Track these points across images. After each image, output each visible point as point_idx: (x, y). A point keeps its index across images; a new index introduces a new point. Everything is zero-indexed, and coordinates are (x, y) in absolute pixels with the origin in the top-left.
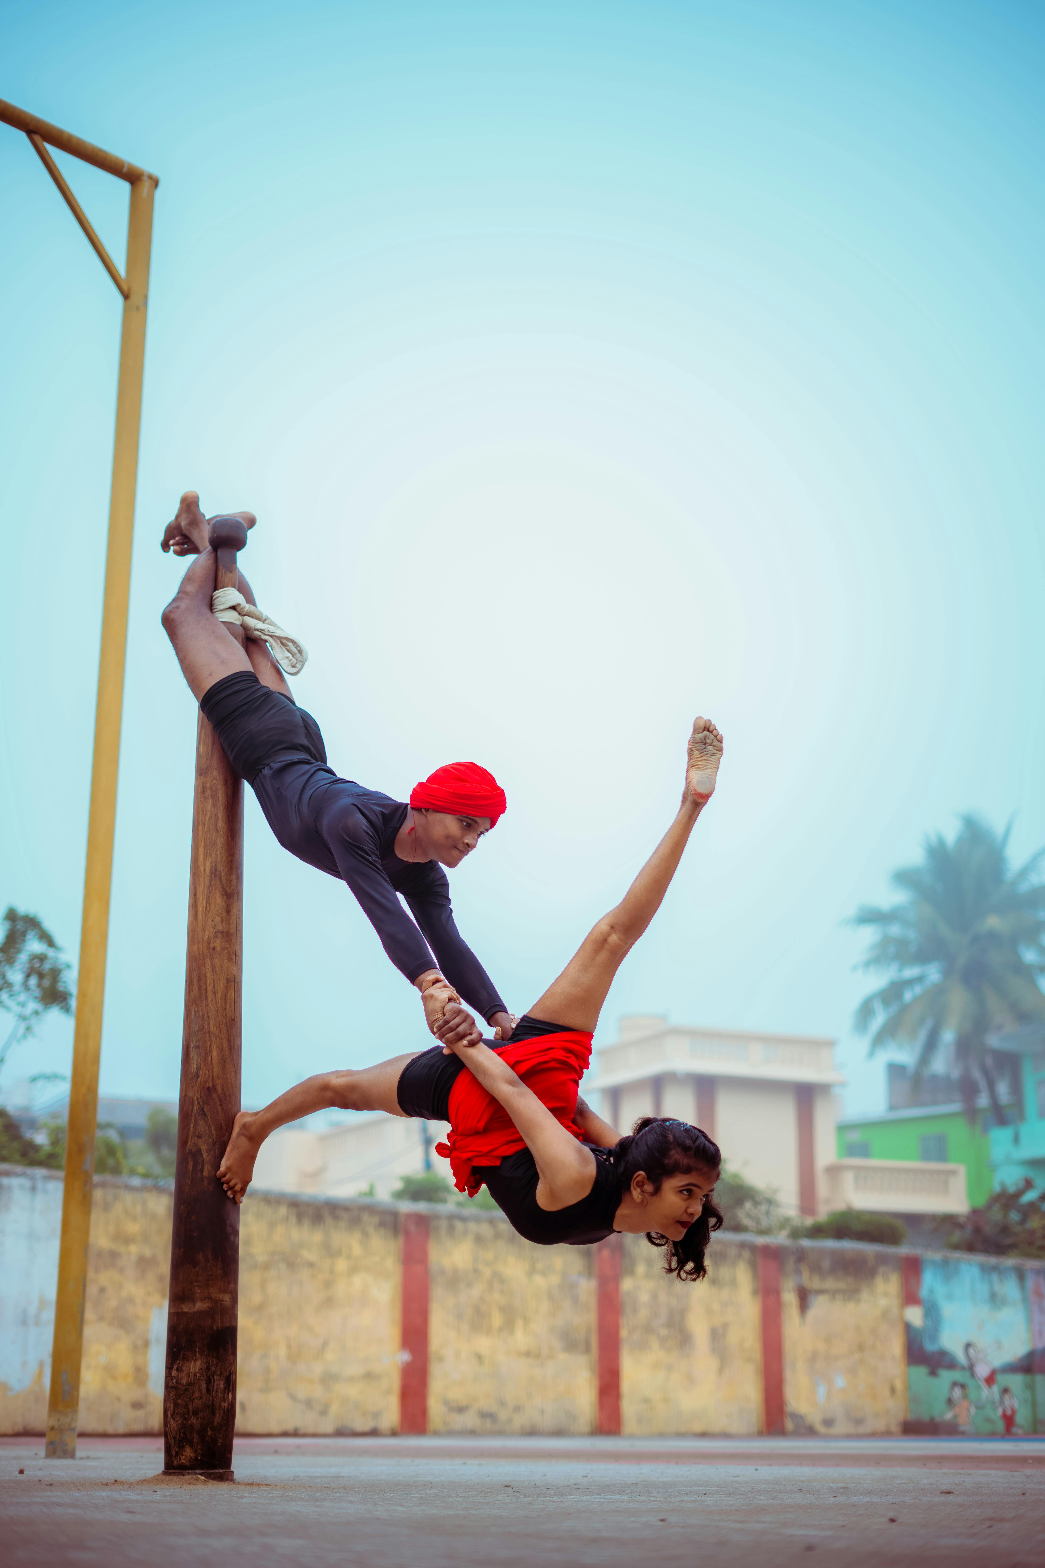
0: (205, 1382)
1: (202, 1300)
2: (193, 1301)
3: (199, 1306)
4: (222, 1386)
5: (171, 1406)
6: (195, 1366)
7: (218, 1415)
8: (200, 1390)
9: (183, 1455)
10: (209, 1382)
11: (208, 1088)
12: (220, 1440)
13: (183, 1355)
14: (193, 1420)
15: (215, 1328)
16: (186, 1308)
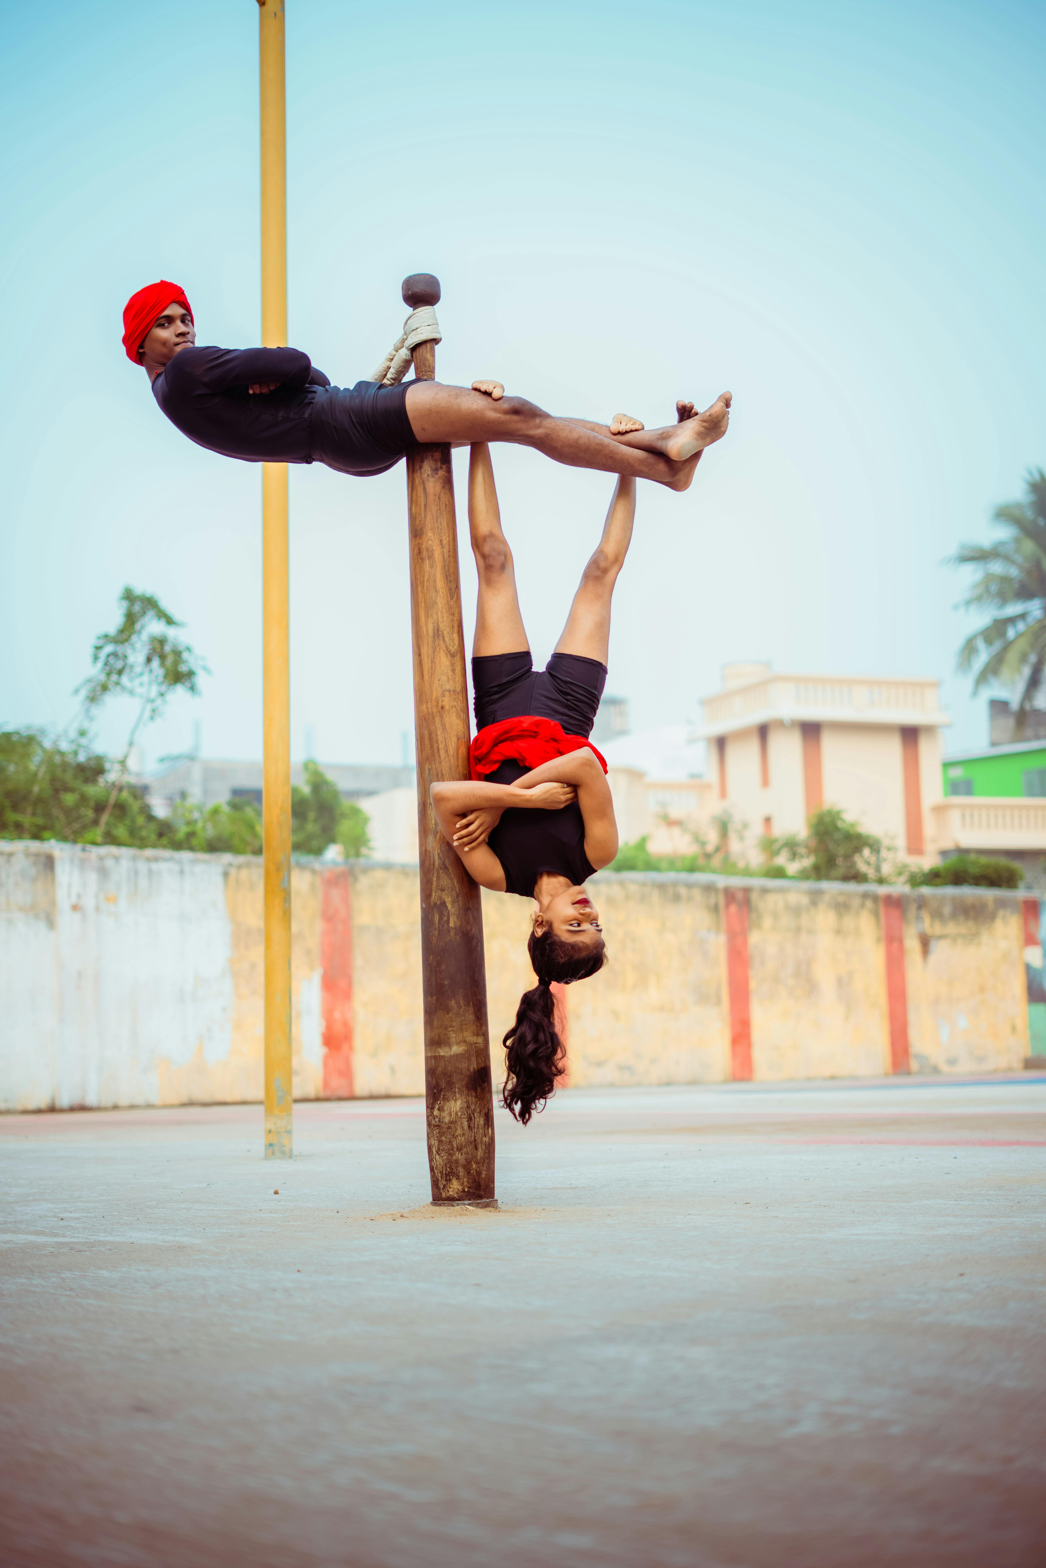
0: (466, 1120)
1: (458, 1044)
2: (450, 1045)
3: (456, 1049)
4: (482, 1122)
5: (435, 1143)
6: (455, 1105)
7: (480, 1149)
8: (462, 1127)
9: (450, 1188)
10: (470, 1119)
12: (484, 1173)
13: (443, 1095)
14: (458, 1155)
15: (472, 1069)
16: (443, 1052)
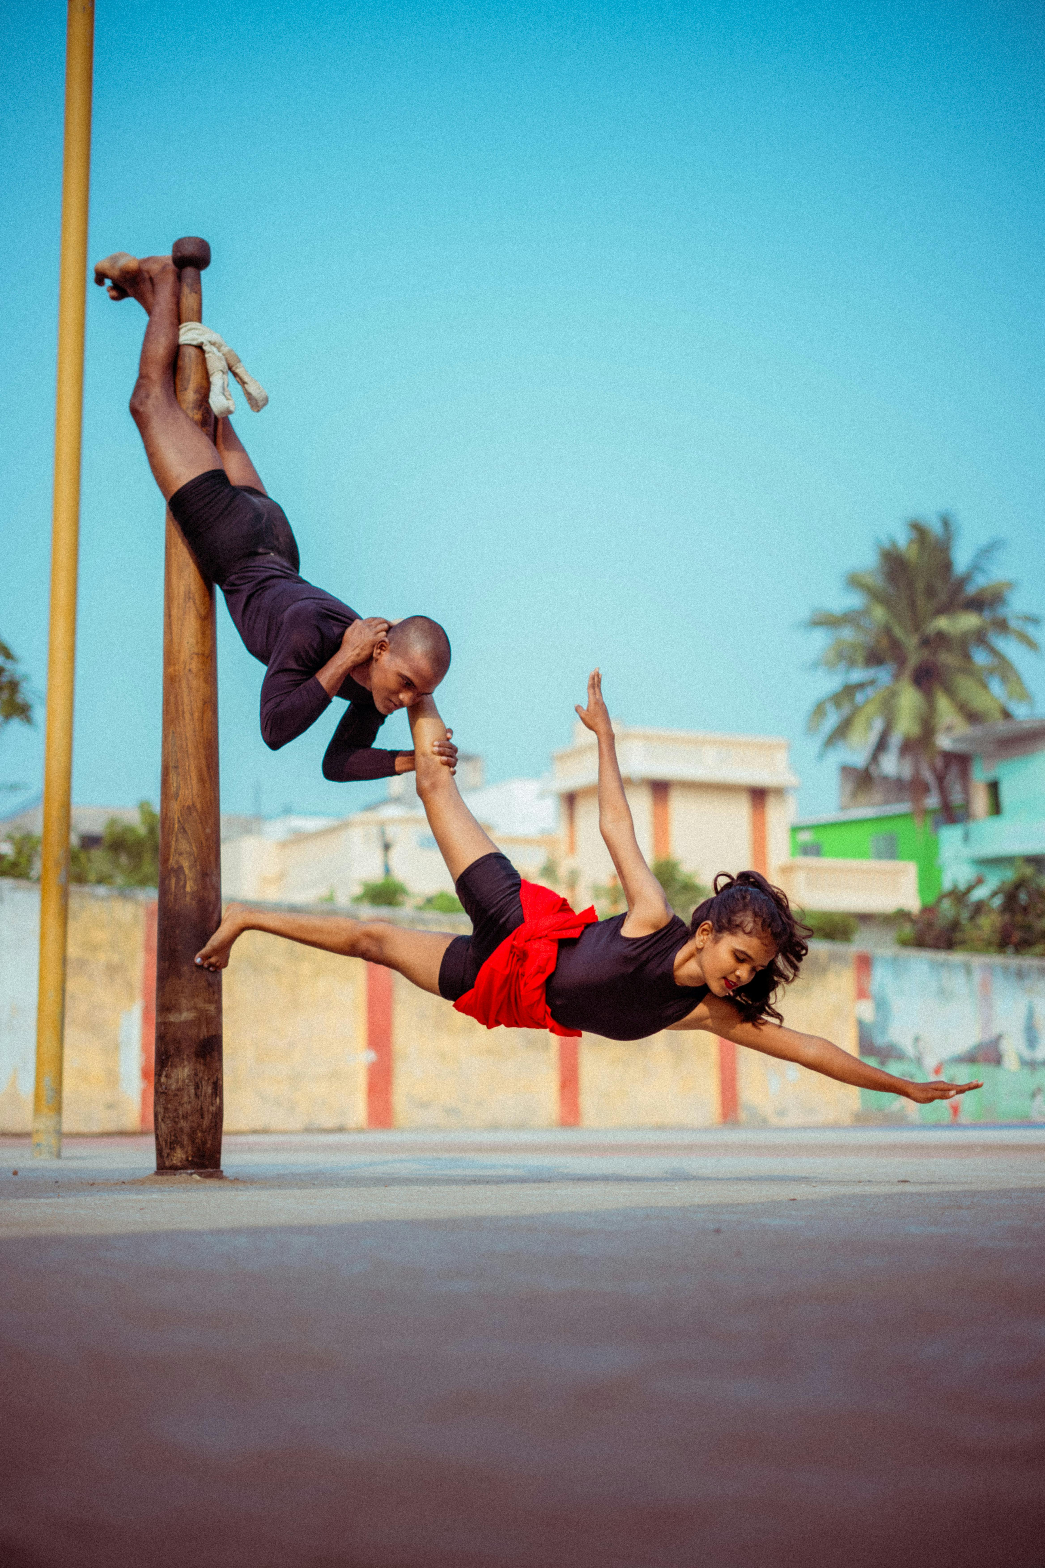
0: (193, 1087)
1: (188, 1010)
2: (180, 1011)
3: (186, 1016)
4: (210, 1091)
5: (161, 1110)
6: (183, 1072)
7: (206, 1118)
8: (189, 1095)
9: (174, 1156)
10: (197, 1087)
11: (189, 807)
12: (209, 1142)
13: (172, 1062)
14: (183, 1123)
15: (201, 1037)
16: (173, 1018)
